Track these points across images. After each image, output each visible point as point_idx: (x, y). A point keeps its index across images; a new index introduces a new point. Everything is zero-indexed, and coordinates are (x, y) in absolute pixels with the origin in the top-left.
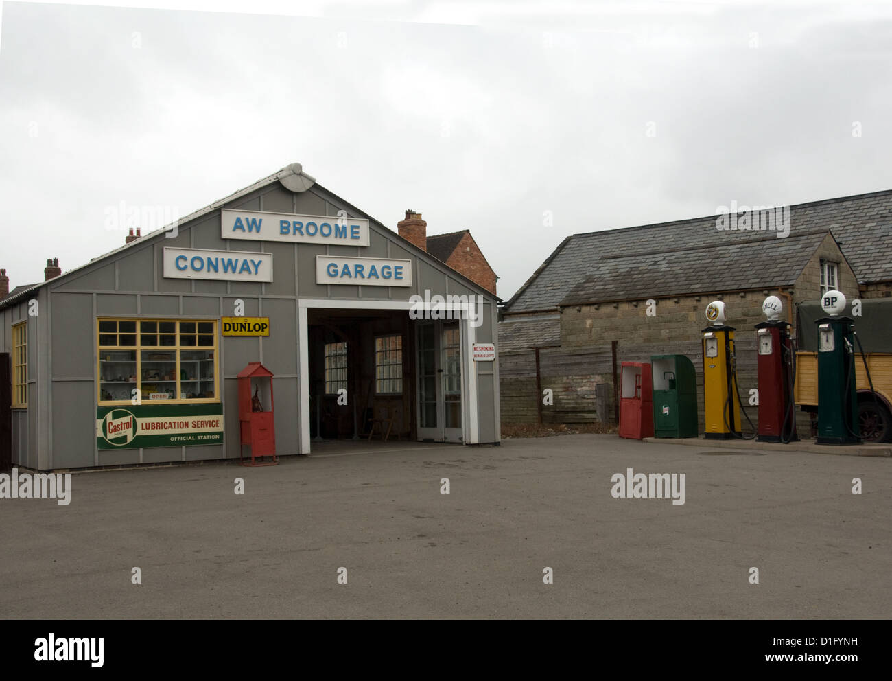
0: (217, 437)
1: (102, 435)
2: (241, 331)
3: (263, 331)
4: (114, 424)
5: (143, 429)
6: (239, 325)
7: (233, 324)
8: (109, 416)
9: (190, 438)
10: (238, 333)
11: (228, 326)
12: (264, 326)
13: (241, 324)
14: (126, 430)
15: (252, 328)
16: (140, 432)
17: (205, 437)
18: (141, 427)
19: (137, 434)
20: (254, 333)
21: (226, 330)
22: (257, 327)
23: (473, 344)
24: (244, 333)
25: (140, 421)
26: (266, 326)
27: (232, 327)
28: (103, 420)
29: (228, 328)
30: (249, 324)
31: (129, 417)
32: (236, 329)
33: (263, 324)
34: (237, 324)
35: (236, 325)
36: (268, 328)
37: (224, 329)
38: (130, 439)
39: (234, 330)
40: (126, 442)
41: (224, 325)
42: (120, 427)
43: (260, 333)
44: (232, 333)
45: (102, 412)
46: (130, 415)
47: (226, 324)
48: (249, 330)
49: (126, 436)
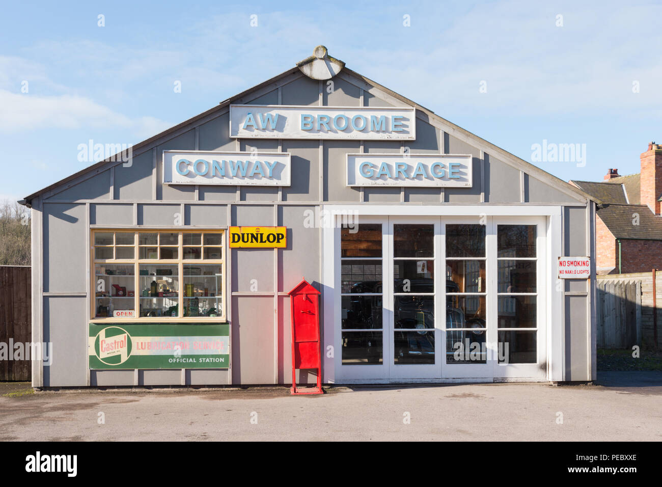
0: (222, 360)
1: (94, 354)
2: (252, 242)
3: (278, 242)
4: (107, 342)
5: (138, 348)
6: (250, 236)
7: (243, 235)
8: (102, 333)
9: (191, 360)
10: (249, 245)
11: (236, 236)
12: (280, 237)
13: (252, 235)
14: (120, 349)
15: (265, 238)
16: (135, 352)
17: (208, 360)
18: (136, 346)
19: (132, 354)
20: (268, 245)
21: (234, 241)
22: (271, 238)
23: (559, 258)
24: (255, 244)
25: (135, 340)
26: (283, 237)
27: (241, 237)
28: (96, 338)
29: (236, 239)
30: (262, 235)
31: (124, 335)
32: (246, 240)
33: (278, 235)
34: (248, 234)
35: (246, 236)
36: (285, 239)
37: (232, 241)
38: (124, 359)
39: (243, 241)
40: (120, 362)
41: (231, 236)
42: (114, 345)
43: (275, 244)
44: (241, 244)
45: (94, 330)
46: (126, 333)
47: (234, 235)
48: (262, 241)
49: (120, 355)
